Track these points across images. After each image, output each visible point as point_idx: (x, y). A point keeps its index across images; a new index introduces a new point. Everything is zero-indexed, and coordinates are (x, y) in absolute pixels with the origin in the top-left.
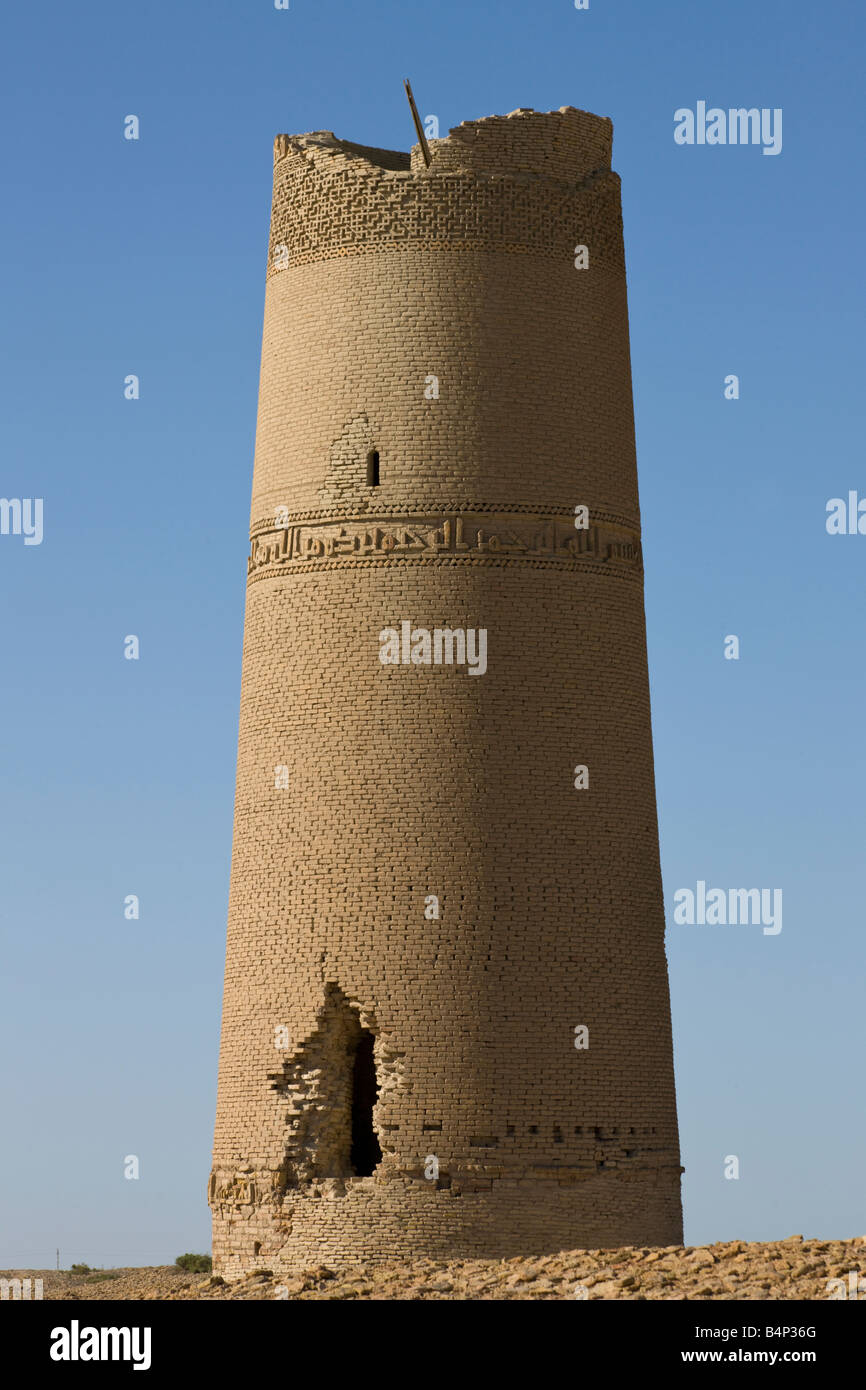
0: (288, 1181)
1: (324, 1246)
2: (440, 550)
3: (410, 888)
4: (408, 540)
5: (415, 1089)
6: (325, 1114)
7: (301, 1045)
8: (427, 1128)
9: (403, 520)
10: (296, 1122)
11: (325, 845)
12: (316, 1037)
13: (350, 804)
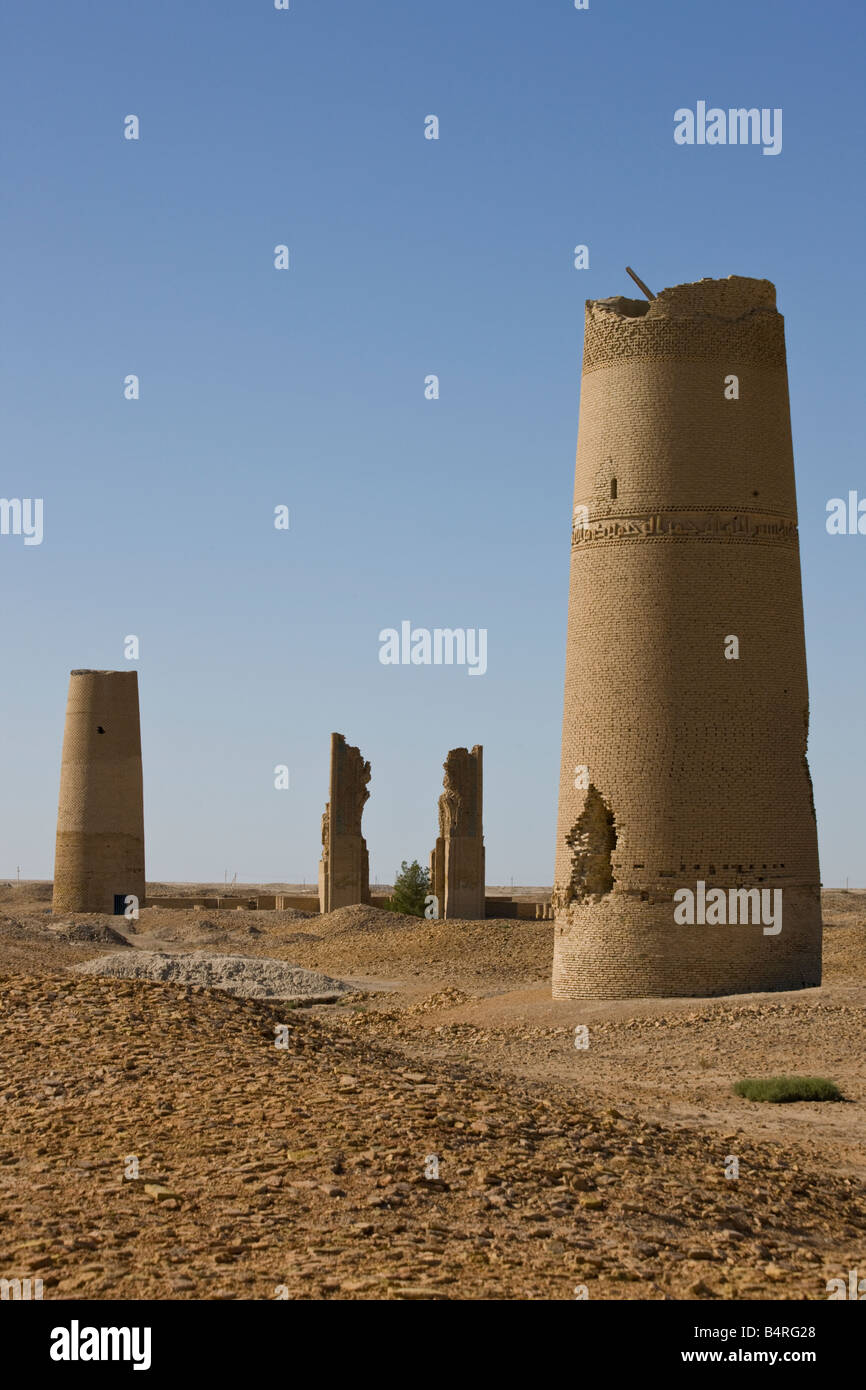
0: (573, 896)
1: (586, 932)
2: (648, 535)
3: (630, 730)
4: (631, 529)
5: (630, 845)
6: (592, 858)
7: (579, 819)
8: (636, 866)
9: (628, 518)
10: (576, 863)
11: (589, 706)
12: (585, 815)
13: (601, 683)
